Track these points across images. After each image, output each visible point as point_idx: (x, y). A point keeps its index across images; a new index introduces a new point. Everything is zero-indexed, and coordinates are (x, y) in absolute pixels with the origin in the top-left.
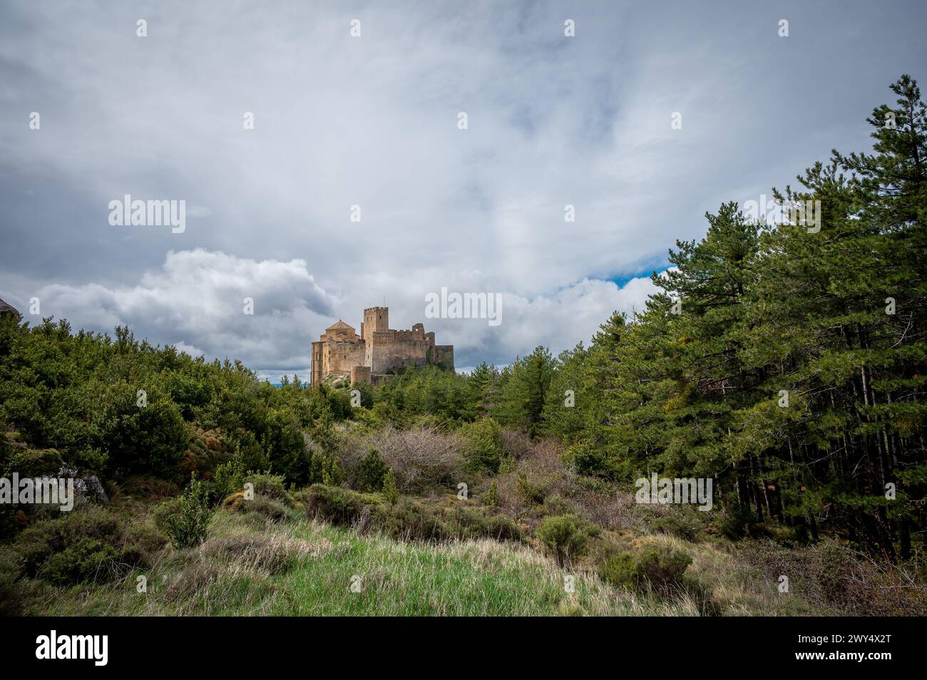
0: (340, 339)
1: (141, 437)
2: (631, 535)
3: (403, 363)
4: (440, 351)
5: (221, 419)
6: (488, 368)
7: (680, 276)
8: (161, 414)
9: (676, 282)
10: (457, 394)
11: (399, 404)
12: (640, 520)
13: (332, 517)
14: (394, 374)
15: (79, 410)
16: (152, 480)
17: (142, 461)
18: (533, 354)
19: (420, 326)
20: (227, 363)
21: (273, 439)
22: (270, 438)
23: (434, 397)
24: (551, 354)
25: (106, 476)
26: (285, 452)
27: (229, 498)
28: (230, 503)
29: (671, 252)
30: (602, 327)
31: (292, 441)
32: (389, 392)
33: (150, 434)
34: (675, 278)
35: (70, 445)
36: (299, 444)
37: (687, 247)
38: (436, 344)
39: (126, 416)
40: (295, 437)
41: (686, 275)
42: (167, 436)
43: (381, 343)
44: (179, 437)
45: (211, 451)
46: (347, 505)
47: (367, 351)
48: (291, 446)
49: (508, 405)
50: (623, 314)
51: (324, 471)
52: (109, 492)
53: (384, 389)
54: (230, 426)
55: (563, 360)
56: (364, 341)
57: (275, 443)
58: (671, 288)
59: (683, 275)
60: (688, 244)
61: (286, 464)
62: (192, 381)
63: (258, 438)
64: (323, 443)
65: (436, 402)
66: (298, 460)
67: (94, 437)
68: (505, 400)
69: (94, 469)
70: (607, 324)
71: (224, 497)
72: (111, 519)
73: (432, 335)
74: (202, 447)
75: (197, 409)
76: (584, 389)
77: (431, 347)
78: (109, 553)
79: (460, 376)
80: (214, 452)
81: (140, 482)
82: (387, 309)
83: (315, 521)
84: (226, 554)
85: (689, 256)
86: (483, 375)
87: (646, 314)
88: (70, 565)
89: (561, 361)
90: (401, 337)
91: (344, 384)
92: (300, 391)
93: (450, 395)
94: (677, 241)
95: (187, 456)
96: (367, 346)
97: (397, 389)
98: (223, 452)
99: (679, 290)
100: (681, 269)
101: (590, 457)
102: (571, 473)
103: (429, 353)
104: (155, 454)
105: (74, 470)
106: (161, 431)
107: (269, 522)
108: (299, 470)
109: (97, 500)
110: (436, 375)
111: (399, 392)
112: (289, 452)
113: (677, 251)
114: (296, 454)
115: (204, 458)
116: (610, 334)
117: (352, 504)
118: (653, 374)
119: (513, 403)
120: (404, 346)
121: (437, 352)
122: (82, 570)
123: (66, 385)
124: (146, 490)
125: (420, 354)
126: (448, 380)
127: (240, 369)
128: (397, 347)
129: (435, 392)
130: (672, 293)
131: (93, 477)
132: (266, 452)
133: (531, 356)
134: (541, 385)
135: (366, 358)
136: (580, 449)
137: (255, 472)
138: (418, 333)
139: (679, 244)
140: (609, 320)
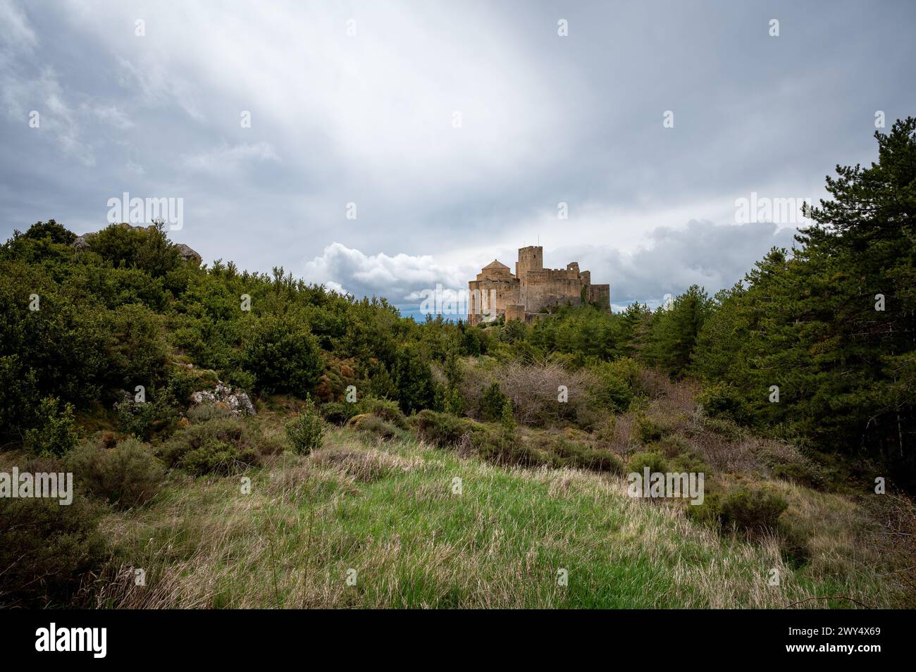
0: (495, 279)
1: (282, 363)
2: (749, 480)
3: (557, 302)
4: (596, 291)
5: (354, 350)
6: (640, 307)
7: (836, 206)
8: (298, 344)
9: (832, 213)
10: (608, 333)
11: (550, 342)
12: (763, 466)
13: (438, 440)
14: (548, 313)
15: (236, 339)
16: (293, 400)
17: (284, 384)
18: (686, 293)
19: (575, 265)
20: (374, 300)
21: (402, 369)
22: (399, 368)
23: (585, 336)
24: (707, 294)
25: (255, 393)
26: (413, 382)
27: (353, 418)
28: (354, 423)
29: (828, 179)
30: (758, 264)
31: (419, 372)
32: (541, 330)
33: (290, 360)
34: (830, 208)
35: (225, 367)
36: (427, 375)
37: (849, 173)
38: (592, 283)
39: (270, 345)
40: (423, 368)
41: (844, 205)
42: (305, 363)
43: (535, 282)
44: (315, 364)
45: (345, 377)
46: (453, 430)
47: (521, 290)
48: (418, 376)
49: (659, 345)
50: (783, 250)
51: (445, 400)
52: (257, 408)
53: (535, 327)
54: (363, 357)
55: (720, 299)
56: (518, 280)
57: (403, 373)
58: (827, 219)
59: (841, 205)
60: (851, 169)
61: (413, 392)
62: (333, 316)
63: (389, 368)
64: (449, 375)
65: (587, 340)
66: (425, 388)
67: (245, 361)
68: (656, 340)
69: (244, 388)
70: (764, 261)
71: (350, 417)
72: (238, 427)
73: (587, 274)
74: (337, 374)
75: (335, 341)
76: (734, 330)
77: (586, 286)
78: (232, 453)
79: (616, 315)
80: (347, 379)
81: (282, 401)
82: (541, 249)
83: (422, 442)
84: (328, 462)
85: (851, 183)
86: (636, 315)
87: (805, 249)
88: (201, 460)
89: (717, 301)
90: (555, 276)
91: (499, 322)
92: (441, 327)
93: (600, 335)
94: (838, 166)
95: (323, 380)
96: (521, 285)
97: (548, 328)
98: (355, 379)
99: (835, 222)
100: (839, 198)
101: (727, 399)
102: (698, 414)
103: (584, 293)
104: (294, 377)
105: (228, 388)
106: (299, 358)
107: (380, 440)
108: (426, 397)
109: (247, 413)
110: (590, 314)
111: (551, 330)
112: (416, 382)
113: (836, 177)
114: (422, 384)
115: (338, 384)
116: (767, 272)
117: (457, 429)
118: (799, 313)
119: (663, 343)
120: (558, 285)
121: (592, 291)
122: (210, 465)
123: (227, 318)
124: (287, 408)
125: (574, 293)
126: (601, 320)
127: (385, 306)
128: (552, 286)
129: (586, 331)
130: (826, 225)
131: (244, 395)
132: (395, 380)
133: (684, 295)
134: (694, 325)
135: (521, 296)
136: (718, 390)
137: (374, 397)
138: (573, 272)
139: (839, 170)
140: (767, 257)
